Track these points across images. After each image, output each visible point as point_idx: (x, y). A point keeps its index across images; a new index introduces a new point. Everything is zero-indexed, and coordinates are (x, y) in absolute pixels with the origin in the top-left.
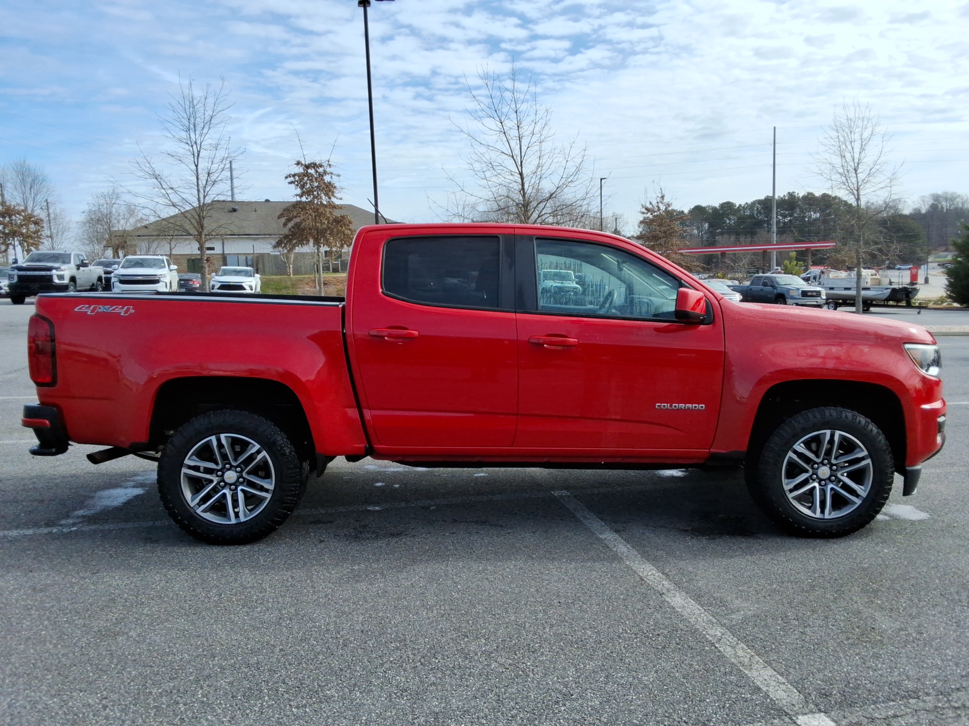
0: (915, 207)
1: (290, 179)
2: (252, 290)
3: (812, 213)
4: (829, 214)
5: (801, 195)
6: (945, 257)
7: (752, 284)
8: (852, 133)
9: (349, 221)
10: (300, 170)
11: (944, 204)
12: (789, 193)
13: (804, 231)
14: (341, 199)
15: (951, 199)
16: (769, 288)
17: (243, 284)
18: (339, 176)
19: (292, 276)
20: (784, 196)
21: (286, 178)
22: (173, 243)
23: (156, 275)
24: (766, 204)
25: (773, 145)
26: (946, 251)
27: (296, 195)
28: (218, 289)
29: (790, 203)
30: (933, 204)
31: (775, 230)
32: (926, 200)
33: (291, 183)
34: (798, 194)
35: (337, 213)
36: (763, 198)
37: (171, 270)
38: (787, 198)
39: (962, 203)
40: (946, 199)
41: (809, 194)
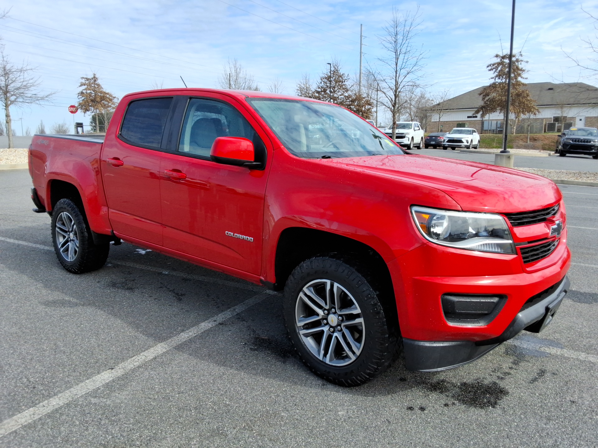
1: (490, 68)
2: (468, 143)
9: (527, 94)
10: (498, 60)
14: (526, 79)
17: (463, 140)
18: (527, 62)
19: (514, 134)
21: (488, 67)
22: (441, 114)
23: (403, 133)
27: (492, 78)
28: (447, 142)
33: (490, 70)
35: (520, 89)
37: (415, 130)
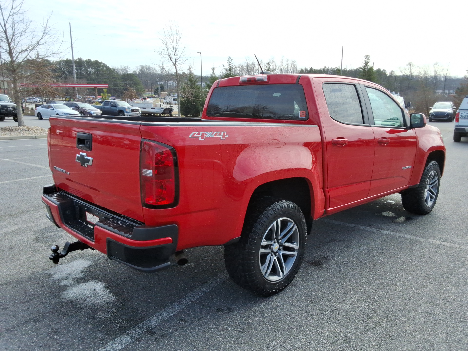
0: (134, 71)
3: (91, 69)
4: (99, 71)
5: (85, 60)
6: (149, 94)
7: (104, 105)
8: (173, 36)
11: (146, 70)
12: (79, 58)
13: (89, 78)
15: (149, 68)
16: (114, 108)
20: (76, 59)
24: (68, 63)
25: (70, 32)
26: (148, 91)
29: (79, 63)
30: (141, 70)
31: (76, 77)
32: (138, 67)
34: (83, 59)
36: (66, 59)
38: (77, 60)
39: (153, 70)
40: (147, 68)
41: (89, 59)
